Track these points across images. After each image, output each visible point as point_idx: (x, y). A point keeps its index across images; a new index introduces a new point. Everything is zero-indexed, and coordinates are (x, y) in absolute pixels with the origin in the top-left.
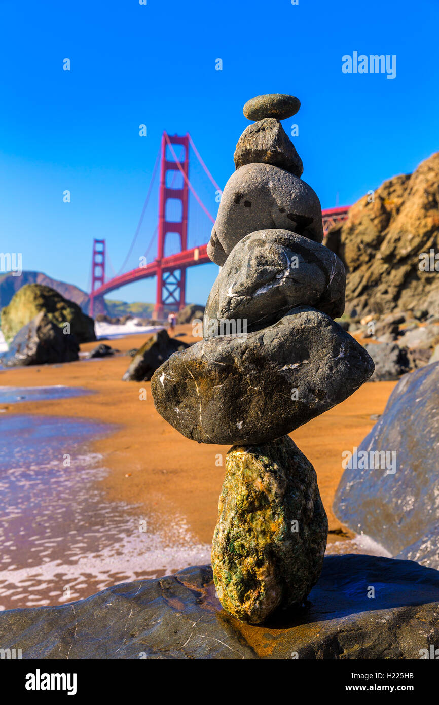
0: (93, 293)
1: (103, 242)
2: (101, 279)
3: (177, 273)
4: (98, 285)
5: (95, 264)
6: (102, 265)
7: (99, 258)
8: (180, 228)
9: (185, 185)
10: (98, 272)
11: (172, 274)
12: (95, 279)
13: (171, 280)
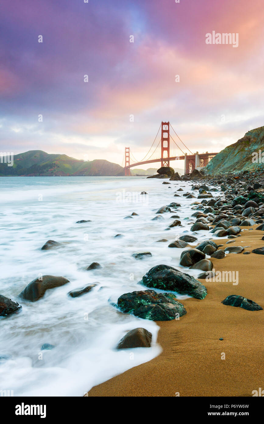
0: (125, 167)
1: (129, 148)
2: (129, 162)
3: (167, 162)
4: (127, 165)
5: (126, 157)
6: (129, 157)
7: (127, 154)
8: (168, 149)
9: (169, 136)
10: (127, 160)
11: (165, 162)
12: (126, 162)
13: (165, 164)
